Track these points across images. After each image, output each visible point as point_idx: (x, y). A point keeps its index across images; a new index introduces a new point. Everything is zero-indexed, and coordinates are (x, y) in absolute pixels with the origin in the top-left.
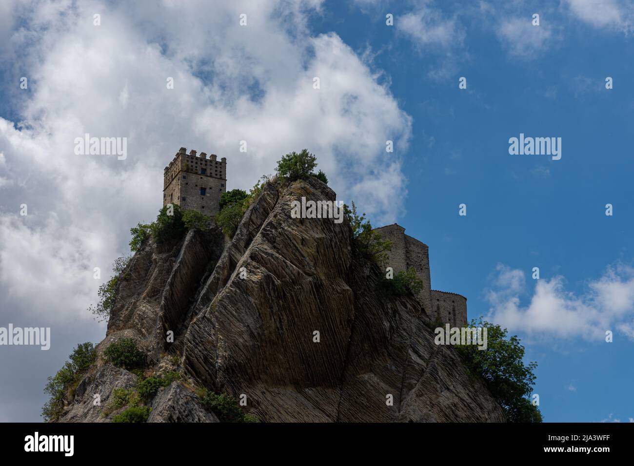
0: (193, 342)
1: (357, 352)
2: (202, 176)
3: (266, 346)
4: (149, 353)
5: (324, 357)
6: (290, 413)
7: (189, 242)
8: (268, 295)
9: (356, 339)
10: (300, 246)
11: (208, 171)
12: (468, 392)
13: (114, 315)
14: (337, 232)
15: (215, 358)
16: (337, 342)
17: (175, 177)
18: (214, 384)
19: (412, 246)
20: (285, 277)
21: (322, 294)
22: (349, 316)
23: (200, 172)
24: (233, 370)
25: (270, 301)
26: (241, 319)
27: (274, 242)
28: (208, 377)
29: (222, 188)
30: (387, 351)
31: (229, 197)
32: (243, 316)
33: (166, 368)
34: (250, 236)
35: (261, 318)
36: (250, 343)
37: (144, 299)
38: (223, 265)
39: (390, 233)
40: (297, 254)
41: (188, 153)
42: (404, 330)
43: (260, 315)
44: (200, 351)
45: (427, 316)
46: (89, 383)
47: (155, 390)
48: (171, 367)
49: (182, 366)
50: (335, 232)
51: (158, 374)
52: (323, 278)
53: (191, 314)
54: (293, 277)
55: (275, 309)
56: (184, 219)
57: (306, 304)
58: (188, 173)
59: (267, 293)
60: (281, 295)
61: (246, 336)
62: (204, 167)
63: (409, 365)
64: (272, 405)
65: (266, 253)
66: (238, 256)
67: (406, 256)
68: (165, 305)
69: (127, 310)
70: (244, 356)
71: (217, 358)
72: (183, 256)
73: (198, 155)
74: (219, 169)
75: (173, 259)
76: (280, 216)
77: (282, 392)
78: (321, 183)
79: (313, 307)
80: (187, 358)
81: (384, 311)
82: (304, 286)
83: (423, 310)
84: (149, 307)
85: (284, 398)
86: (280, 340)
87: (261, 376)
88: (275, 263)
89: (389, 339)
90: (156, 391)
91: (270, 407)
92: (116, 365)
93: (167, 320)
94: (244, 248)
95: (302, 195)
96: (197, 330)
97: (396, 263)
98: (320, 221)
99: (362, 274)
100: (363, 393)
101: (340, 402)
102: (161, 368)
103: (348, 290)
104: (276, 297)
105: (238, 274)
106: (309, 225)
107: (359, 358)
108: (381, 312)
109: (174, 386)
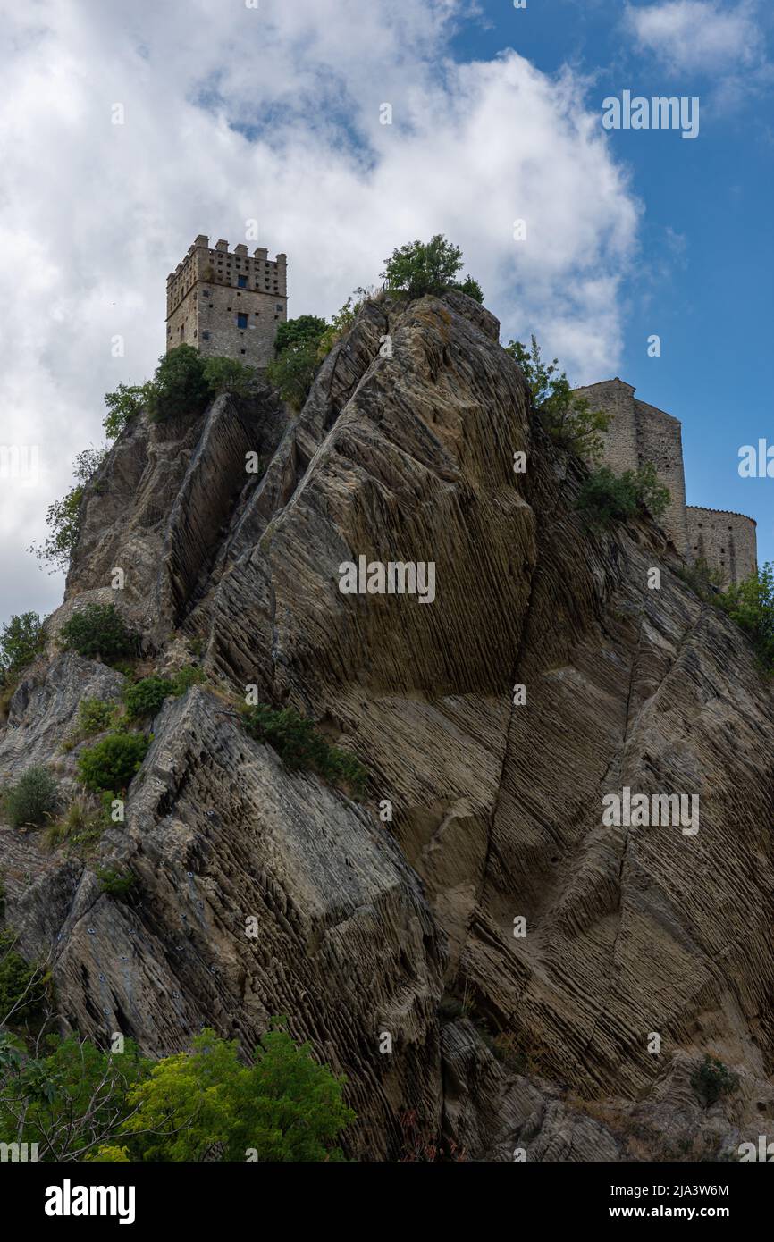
0: (227, 611)
1: (543, 628)
2: (239, 291)
3: (368, 618)
4: (145, 633)
5: (479, 636)
6: (415, 743)
7: (218, 421)
8: (369, 519)
9: (541, 602)
10: (430, 425)
11: (252, 282)
12: (756, 701)
13: (77, 559)
14: (502, 395)
15: (271, 641)
16: (504, 608)
17: (188, 293)
18: (270, 690)
19: (649, 421)
20: (402, 485)
21: (474, 516)
22: (526, 558)
23: (235, 283)
24: (305, 663)
25: (375, 532)
26: (319, 566)
27: (381, 417)
28: (259, 677)
29: (280, 314)
30: (602, 626)
31: (292, 330)
32: (322, 561)
33: (178, 659)
34: (334, 407)
36: (336, 612)
37: (134, 529)
38: (283, 462)
39: (605, 397)
40: (425, 439)
41: (212, 245)
42: (634, 583)
44: (242, 628)
45: (678, 556)
46: (35, 689)
47: (158, 701)
48: (188, 659)
49: (208, 655)
50: (498, 398)
51: (164, 671)
52: (476, 485)
53: (223, 558)
54: (419, 485)
56: (207, 376)
57: (443, 535)
58: (212, 286)
59: (368, 516)
60: (394, 518)
61: (328, 599)
62: (244, 273)
63: (643, 651)
64: (380, 727)
65: (365, 439)
66: (311, 445)
67: (638, 441)
68: (173, 541)
69: (102, 550)
70: (324, 635)
71: (275, 641)
72: (207, 447)
73: (231, 250)
74: (273, 275)
75: (188, 452)
76: (392, 367)
77: (399, 704)
78: (470, 302)
79: (458, 542)
80: (218, 641)
81: (594, 548)
82: (439, 502)
83: (670, 544)
84: (144, 545)
85: (402, 715)
86: (394, 605)
87: (358, 673)
88: (383, 457)
89: (604, 601)
90: (161, 703)
91: (377, 733)
92: (83, 655)
93: (178, 568)
94: (324, 431)
95: (433, 326)
96: (236, 587)
97: (617, 456)
98: (468, 375)
99: (550, 477)
100: (555, 704)
101: (511, 723)
102: (168, 659)
103: (524, 508)
104: (386, 525)
105: (312, 480)
106: (446, 383)
107: (546, 638)
108: (589, 549)
109: (193, 695)
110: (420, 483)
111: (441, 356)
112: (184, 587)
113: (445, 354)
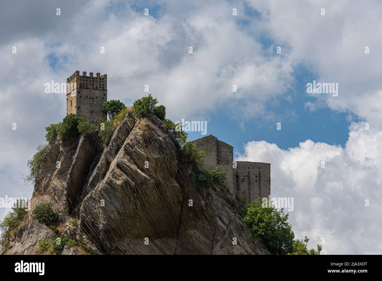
0: (85, 213)
1: (186, 219)
2: (91, 90)
3: (128, 219)
4: (60, 214)
5: (165, 222)
7: (82, 145)
8: (127, 192)
9: (184, 211)
11: (95, 86)
12: (250, 246)
13: (38, 183)
14: (168, 153)
15: (99, 223)
16: (172, 214)
18: (99, 238)
19: (222, 147)
20: (137, 180)
21: (160, 188)
22: (179, 199)
23: (89, 87)
24: (109, 232)
25: (129, 195)
26: (112, 203)
27: (132, 155)
28: (95, 235)
29: (105, 97)
30: (205, 217)
31: (108, 107)
32: (113, 202)
33: (69, 227)
34: (118, 146)
35: (124, 204)
36: (118, 217)
37: (56, 176)
38: (102, 165)
39: (207, 142)
41: (81, 74)
42: (214, 205)
43: (123, 202)
44: (89, 219)
45: (230, 194)
46: (24, 230)
48: (73, 227)
49: (79, 227)
50: (167, 154)
51: (65, 230)
53: (84, 192)
54: (142, 181)
55: (132, 199)
56: (79, 127)
57: (151, 194)
58: (81, 89)
59: (126, 191)
60: (135, 191)
61: (115, 214)
62: (92, 83)
63: (217, 227)
64: (133, 251)
65: (126, 165)
66: (111, 159)
67: (218, 155)
68: (67, 188)
69: (45, 181)
70: (115, 224)
71: (100, 224)
72: (78, 154)
73: (88, 75)
74: (102, 83)
75: (73, 151)
76: (134, 141)
78: (158, 121)
79: (156, 196)
80: (82, 222)
81: (201, 194)
82: (149, 185)
83: (228, 190)
84: (59, 182)
85: (141, 247)
86: (136, 215)
87: (126, 234)
88: (131, 171)
89: (205, 210)
90: (63, 247)
91: (132, 253)
92: (40, 222)
93: (70, 196)
94: (115, 155)
95: (146, 131)
96: (88, 205)
97: (210, 162)
98: (157, 147)
99: (186, 174)
100: (190, 242)
101: (176, 248)
102: (67, 226)
103: (177, 186)
104: (132, 193)
105: (109, 178)
106: (150, 149)
107: (187, 222)
108: (199, 195)
109: (72, 251)
110: (142, 180)
111: (149, 141)
112: (71, 202)
113: (150, 140)
